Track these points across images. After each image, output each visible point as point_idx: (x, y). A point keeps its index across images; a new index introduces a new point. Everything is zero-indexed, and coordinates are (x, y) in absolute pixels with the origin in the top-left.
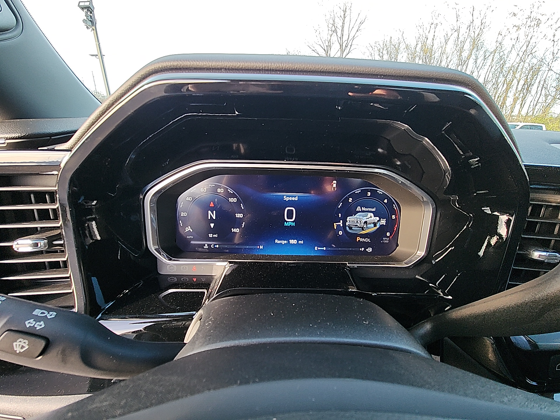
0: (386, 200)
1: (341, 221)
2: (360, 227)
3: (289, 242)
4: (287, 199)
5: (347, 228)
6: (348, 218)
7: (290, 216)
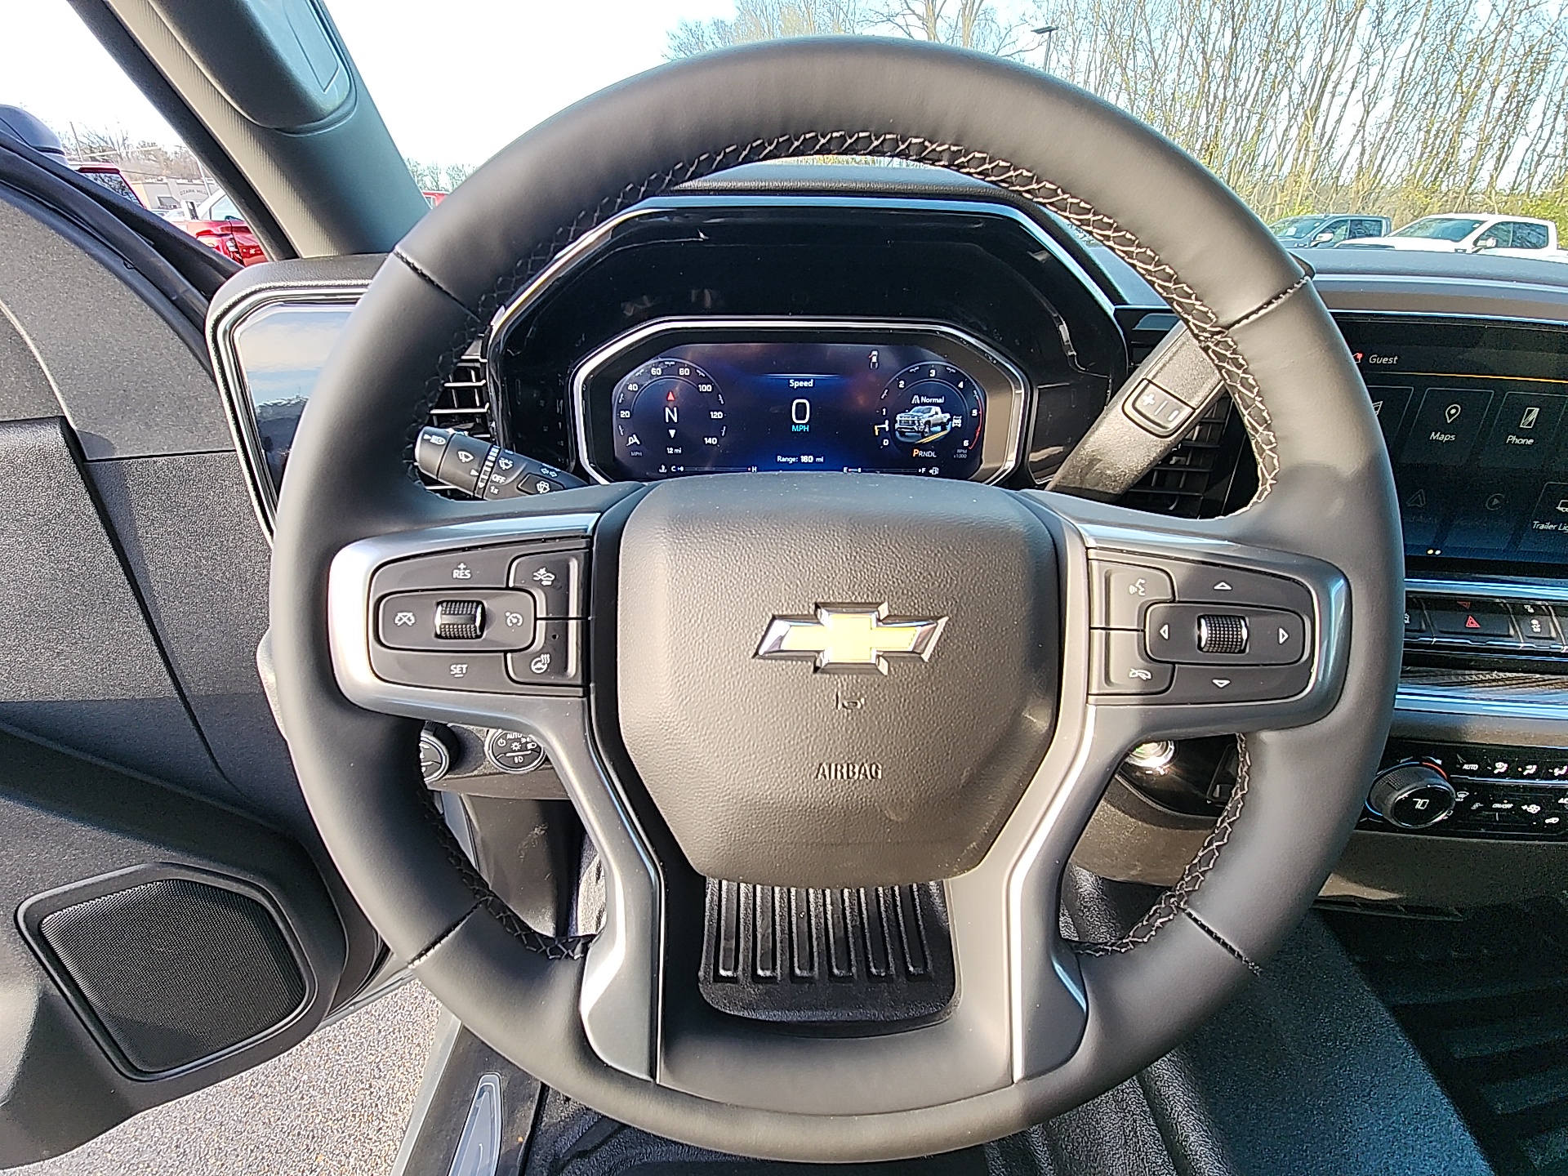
0: (962, 383)
1: (887, 422)
2: (918, 432)
3: (800, 459)
4: (796, 384)
5: (897, 434)
6: (898, 416)
7: (801, 415)
